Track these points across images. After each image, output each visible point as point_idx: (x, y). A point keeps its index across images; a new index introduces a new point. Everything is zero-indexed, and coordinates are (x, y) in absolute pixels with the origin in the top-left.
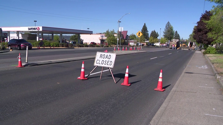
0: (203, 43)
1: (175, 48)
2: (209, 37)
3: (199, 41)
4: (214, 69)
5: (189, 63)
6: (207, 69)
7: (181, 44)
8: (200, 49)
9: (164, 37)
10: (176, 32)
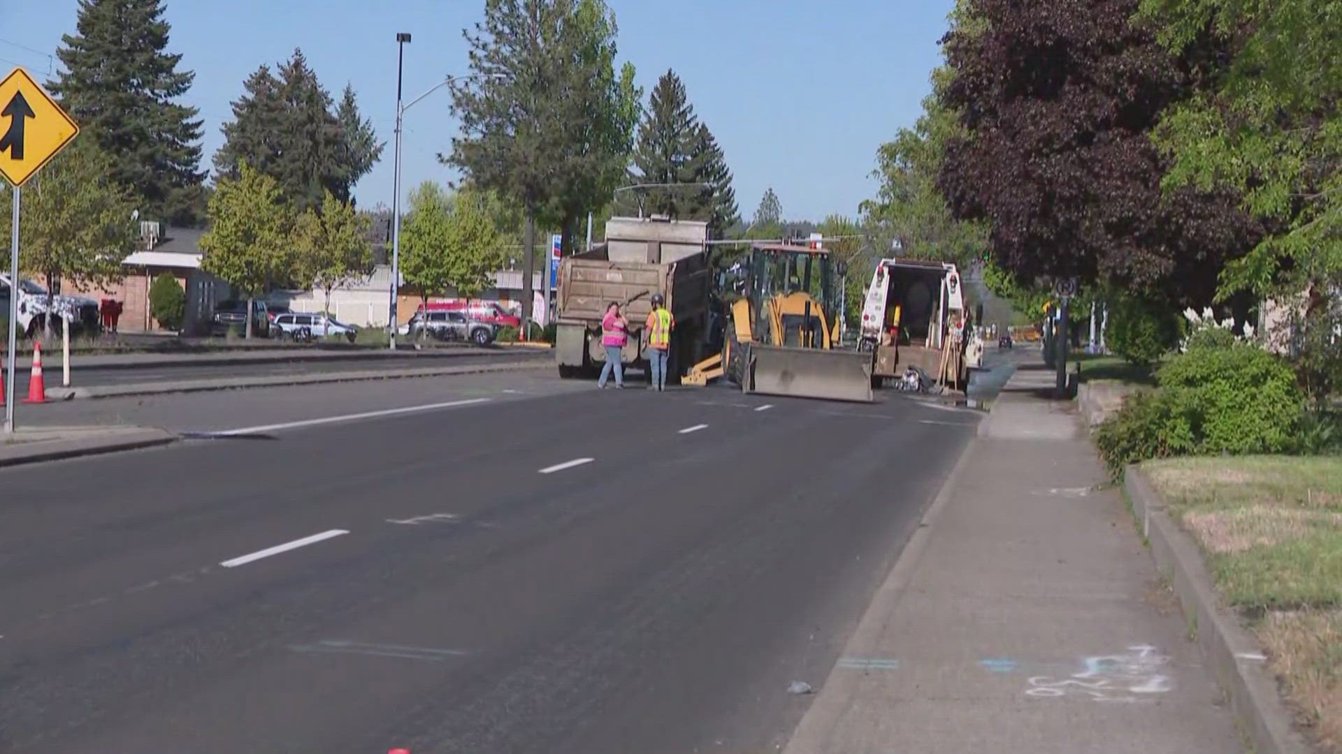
0: (1103, 280)
1: (659, 369)
2: (1176, 176)
3: (1030, 242)
4: (1263, 696)
5: (870, 620)
6: (1159, 699)
7: (754, 304)
8: (1048, 379)
9: (455, 174)
10: (670, 91)
